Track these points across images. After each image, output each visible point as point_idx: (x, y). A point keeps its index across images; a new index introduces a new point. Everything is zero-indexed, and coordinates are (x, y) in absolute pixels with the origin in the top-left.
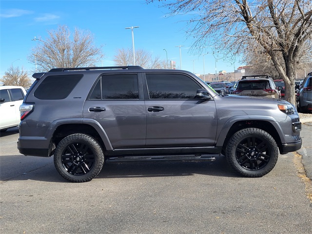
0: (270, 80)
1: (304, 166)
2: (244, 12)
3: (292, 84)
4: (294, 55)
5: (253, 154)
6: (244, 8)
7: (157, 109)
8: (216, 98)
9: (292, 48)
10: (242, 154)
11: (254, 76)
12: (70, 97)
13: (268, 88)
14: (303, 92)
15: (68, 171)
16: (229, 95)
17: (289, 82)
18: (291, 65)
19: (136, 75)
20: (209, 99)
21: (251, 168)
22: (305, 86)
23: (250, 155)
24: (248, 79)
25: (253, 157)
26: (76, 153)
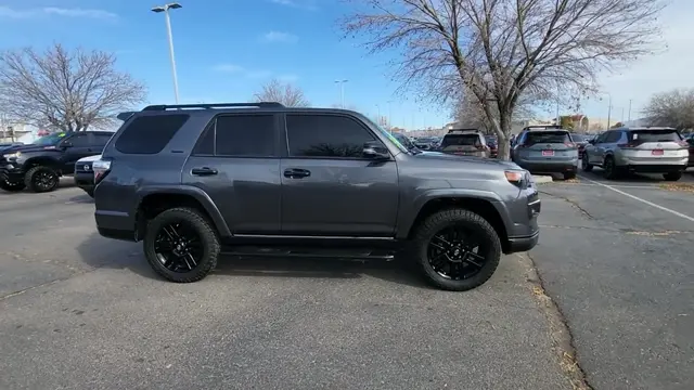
0: (480, 134)
1: (534, 264)
2: (455, 50)
3: (507, 140)
4: (512, 105)
5: (457, 252)
6: (455, 44)
7: (299, 173)
8: (400, 157)
9: (510, 95)
10: (439, 252)
11: (463, 130)
12: (166, 151)
13: (477, 143)
14: (518, 149)
15: (166, 265)
16: (424, 153)
17: (504, 137)
18: (507, 117)
19: (270, 116)
20: (387, 160)
21: (452, 275)
22: (521, 141)
23: (451, 254)
24: (454, 133)
25: (456, 258)
26: (176, 239)
